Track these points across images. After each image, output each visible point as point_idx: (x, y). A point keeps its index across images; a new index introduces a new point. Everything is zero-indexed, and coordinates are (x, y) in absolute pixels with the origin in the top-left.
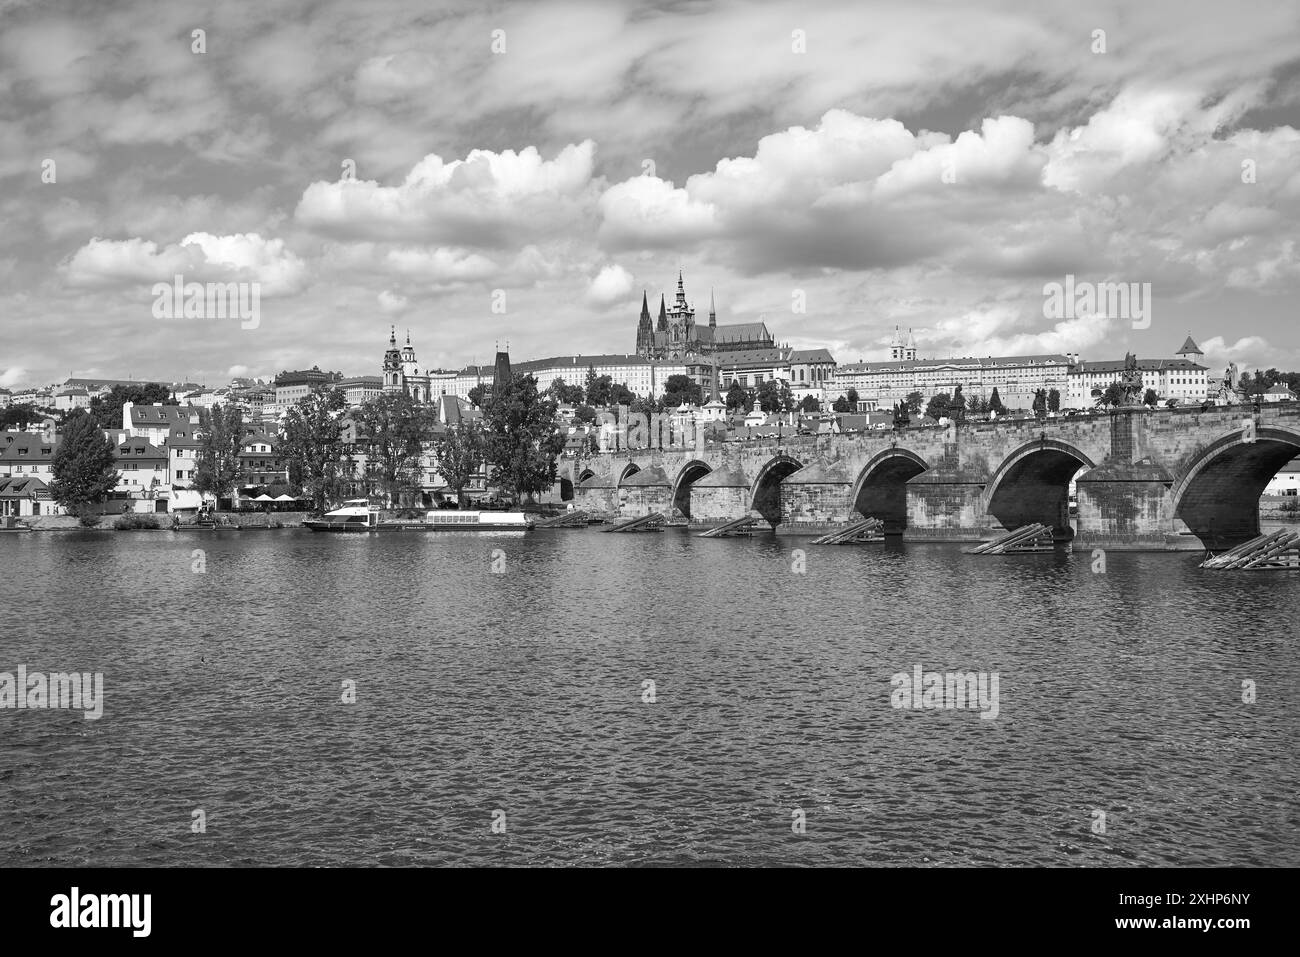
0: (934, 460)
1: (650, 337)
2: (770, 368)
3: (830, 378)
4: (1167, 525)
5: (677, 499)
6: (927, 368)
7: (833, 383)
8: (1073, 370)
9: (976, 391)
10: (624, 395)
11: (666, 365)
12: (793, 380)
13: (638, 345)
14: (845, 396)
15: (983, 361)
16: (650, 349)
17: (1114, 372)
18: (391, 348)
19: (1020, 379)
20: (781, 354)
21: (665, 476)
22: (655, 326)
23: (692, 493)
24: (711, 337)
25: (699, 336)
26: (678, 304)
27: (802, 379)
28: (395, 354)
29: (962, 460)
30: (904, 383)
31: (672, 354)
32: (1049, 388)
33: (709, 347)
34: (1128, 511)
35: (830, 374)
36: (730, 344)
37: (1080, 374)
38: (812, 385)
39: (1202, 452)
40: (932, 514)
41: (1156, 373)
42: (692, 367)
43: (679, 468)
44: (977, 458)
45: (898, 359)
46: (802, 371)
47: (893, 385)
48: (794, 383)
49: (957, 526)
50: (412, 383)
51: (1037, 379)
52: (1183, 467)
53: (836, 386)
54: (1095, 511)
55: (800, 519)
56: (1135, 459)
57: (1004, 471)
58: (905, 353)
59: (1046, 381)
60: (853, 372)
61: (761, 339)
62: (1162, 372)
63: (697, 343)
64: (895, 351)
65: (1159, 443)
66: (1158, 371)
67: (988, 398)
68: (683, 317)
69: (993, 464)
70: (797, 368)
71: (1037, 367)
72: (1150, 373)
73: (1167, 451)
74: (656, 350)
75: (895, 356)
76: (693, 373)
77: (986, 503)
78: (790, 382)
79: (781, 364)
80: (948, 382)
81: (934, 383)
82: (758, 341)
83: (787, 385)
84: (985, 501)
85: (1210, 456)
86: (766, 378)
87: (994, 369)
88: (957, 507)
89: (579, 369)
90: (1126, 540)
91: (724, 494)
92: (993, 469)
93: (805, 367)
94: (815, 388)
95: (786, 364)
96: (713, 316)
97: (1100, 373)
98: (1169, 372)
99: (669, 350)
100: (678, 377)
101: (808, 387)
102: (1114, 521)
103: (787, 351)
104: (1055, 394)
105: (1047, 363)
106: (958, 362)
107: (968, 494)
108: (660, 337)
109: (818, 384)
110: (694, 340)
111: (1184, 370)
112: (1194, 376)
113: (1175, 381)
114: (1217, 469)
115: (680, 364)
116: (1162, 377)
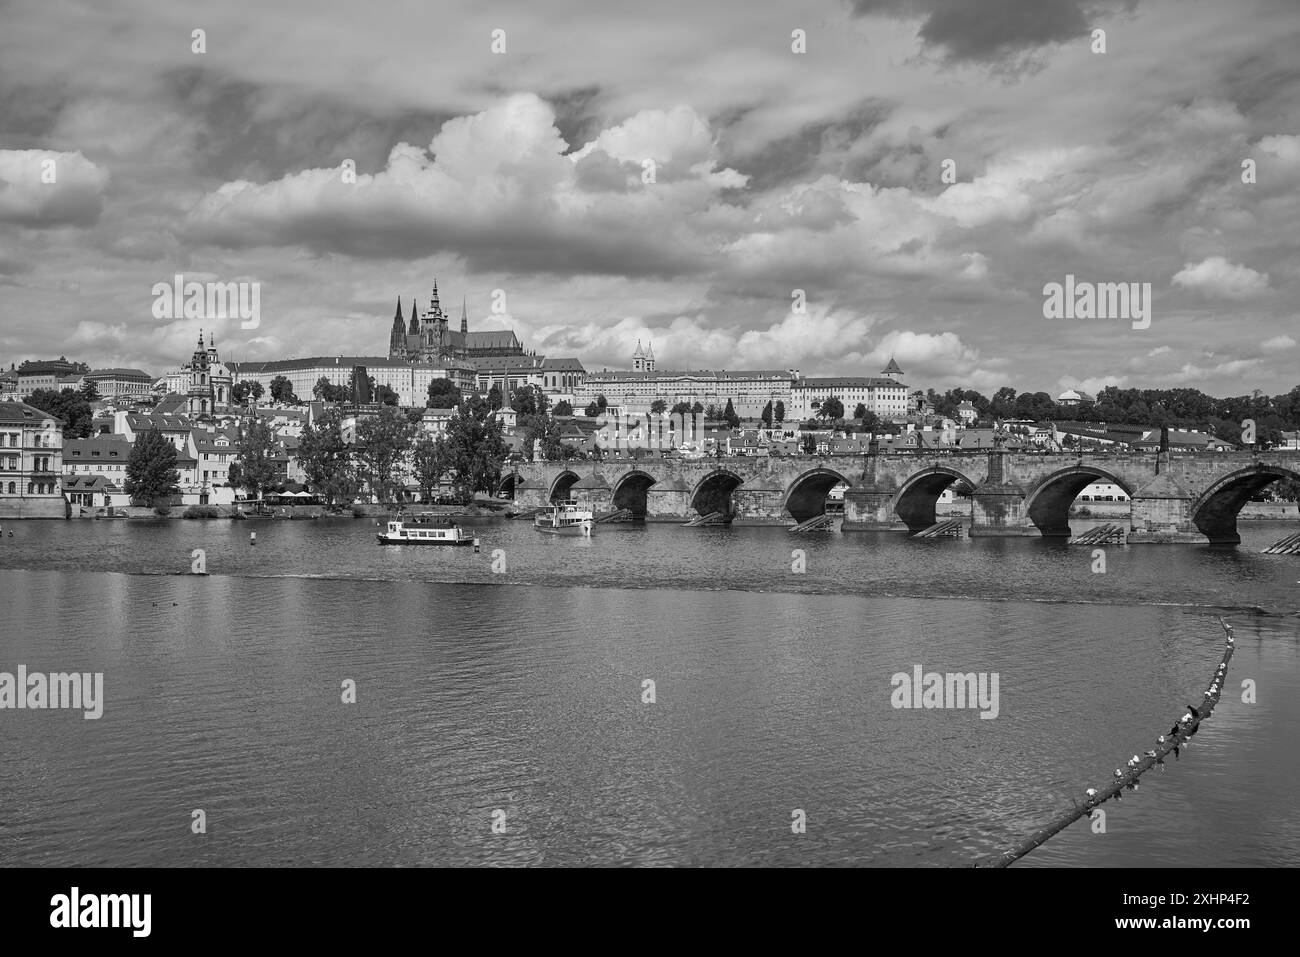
0: (853, 477)
1: (403, 339)
2: (524, 373)
3: (580, 385)
4: (1023, 521)
5: (615, 498)
6: (668, 379)
7: (583, 390)
8: (796, 384)
9: (711, 401)
10: (390, 395)
11: (424, 367)
12: (546, 385)
13: (392, 347)
14: (596, 402)
15: (717, 374)
16: (403, 351)
17: (831, 387)
18: (200, 350)
19: (750, 392)
20: (535, 362)
21: (605, 481)
22: (407, 329)
23: (648, 496)
24: (463, 342)
25: (453, 340)
26: (433, 310)
27: (554, 384)
28: (203, 355)
29: (877, 478)
30: (648, 392)
31: (426, 357)
32: (775, 400)
33: (461, 352)
34: (1001, 513)
35: (580, 382)
36: (481, 349)
37: (801, 388)
38: (563, 391)
39: (1045, 479)
40: (860, 513)
41: (866, 390)
42: (451, 371)
43: (619, 475)
44: (887, 476)
45: (640, 370)
46: (554, 378)
47: (638, 393)
48: (546, 388)
49: (875, 520)
50: (217, 383)
51: (765, 391)
52: (1032, 487)
53: (585, 392)
54: (982, 512)
55: (749, 515)
56: (1004, 481)
57: (907, 486)
58: (646, 363)
59: (773, 394)
60: (601, 380)
61: (511, 346)
62: (871, 389)
63: (451, 347)
64: (638, 362)
65: (1018, 472)
66: (868, 388)
67: (724, 407)
68: (437, 323)
69: (899, 481)
70: (549, 375)
71: (765, 381)
72: (861, 389)
73: (1023, 477)
74: (408, 352)
75: (638, 367)
76: (452, 376)
77: (893, 506)
78: (543, 388)
79: (534, 371)
80: (687, 392)
81: (675, 392)
82: (508, 348)
83: (540, 390)
84: (893, 505)
85: (1050, 481)
86: (520, 383)
87: (728, 382)
88: (875, 509)
89: (341, 370)
90: (1000, 530)
91: (672, 496)
92: (899, 484)
93: (557, 374)
94: (566, 393)
95: (539, 371)
96: (464, 322)
97: (819, 388)
98: (877, 389)
99: (423, 353)
100: (440, 380)
101: (559, 392)
102: (993, 518)
103: (540, 358)
104: (780, 405)
105: (774, 378)
106: (695, 374)
107: (883, 499)
108: (414, 340)
109: (569, 390)
110: (448, 344)
111: (889, 388)
112: (897, 393)
113: (882, 397)
114: (1052, 489)
115: (439, 367)
116: (871, 393)
